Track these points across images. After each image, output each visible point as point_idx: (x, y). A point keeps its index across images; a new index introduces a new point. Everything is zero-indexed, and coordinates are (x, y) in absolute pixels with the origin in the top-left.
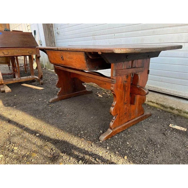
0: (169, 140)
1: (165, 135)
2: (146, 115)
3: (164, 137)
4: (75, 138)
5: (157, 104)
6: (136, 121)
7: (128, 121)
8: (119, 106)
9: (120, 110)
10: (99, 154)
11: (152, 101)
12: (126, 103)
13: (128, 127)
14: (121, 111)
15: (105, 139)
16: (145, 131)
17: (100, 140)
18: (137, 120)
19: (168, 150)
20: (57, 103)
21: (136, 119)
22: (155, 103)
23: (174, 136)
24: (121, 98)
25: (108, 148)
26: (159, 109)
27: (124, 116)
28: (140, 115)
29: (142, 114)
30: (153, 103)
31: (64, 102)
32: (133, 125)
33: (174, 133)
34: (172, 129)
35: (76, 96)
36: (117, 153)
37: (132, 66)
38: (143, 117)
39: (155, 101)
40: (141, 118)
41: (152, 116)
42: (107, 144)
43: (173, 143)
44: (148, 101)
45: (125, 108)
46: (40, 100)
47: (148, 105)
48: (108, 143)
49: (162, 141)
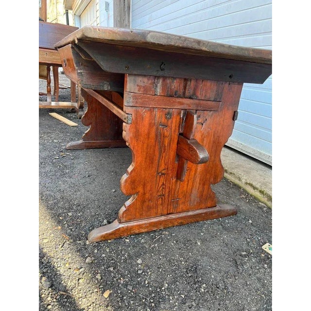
0: (239, 282)
1: (237, 267)
2: (219, 211)
3: (232, 270)
4: (47, 223)
5: (262, 192)
6: (190, 217)
7: (168, 214)
8: (143, 176)
9: (144, 185)
10: (58, 269)
11: (254, 184)
12: (163, 174)
13: (167, 226)
14: (149, 188)
15: (98, 240)
16: (199, 244)
17: (87, 239)
18: (194, 215)
19: (219, 304)
20: (78, 153)
21: (191, 213)
22: (257, 189)
23: (258, 275)
24: (150, 160)
25: (88, 260)
26: (263, 204)
27: (157, 200)
28: (203, 206)
29: (209, 204)
30: (255, 188)
31: (89, 153)
32: (181, 224)
33: (264, 268)
34: (266, 256)
35: (117, 147)
36: (99, 277)
37: (184, 93)
38: (212, 213)
39: (258, 186)
40: (206, 213)
41: (238, 215)
42: (96, 251)
43: (244, 292)
44: (246, 183)
45: (161, 184)
46: (55, 141)
47: (245, 191)
48: (98, 250)
49: (218, 279)
